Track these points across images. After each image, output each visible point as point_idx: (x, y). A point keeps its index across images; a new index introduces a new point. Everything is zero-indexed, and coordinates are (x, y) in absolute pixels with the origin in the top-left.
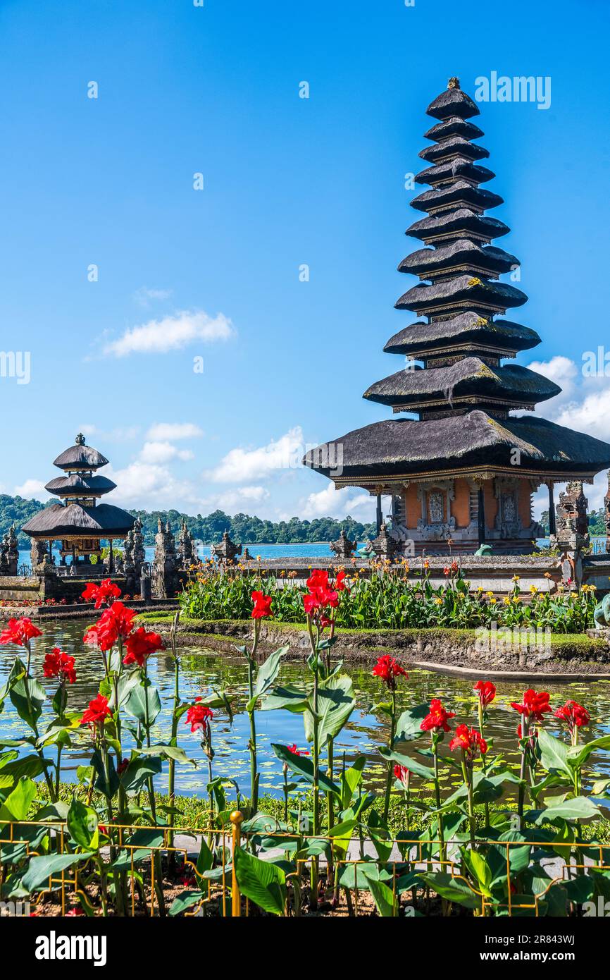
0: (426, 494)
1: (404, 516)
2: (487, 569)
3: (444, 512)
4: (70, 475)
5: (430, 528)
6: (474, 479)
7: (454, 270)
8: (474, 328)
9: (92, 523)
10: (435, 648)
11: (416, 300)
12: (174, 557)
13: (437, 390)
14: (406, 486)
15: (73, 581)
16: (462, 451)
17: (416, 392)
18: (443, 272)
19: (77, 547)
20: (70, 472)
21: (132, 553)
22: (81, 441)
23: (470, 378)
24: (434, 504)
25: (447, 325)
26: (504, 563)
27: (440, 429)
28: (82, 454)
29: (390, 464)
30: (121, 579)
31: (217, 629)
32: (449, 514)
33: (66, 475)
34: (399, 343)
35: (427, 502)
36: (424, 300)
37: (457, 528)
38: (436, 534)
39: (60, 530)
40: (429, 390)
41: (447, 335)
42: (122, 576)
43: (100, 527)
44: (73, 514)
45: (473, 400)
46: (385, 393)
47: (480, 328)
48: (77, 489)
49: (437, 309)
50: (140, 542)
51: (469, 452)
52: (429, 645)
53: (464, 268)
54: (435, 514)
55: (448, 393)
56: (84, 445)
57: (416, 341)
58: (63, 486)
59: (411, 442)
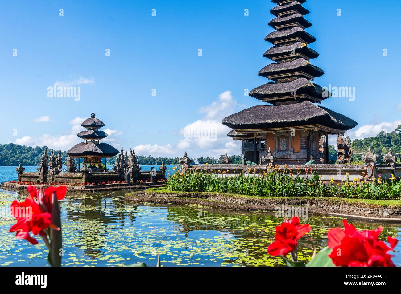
0: (278, 138)
1: (267, 147)
2: (327, 170)
3: (287, 146)
4: (88, 130)
5: (280, 152)
6: (305, 131)
7: (292, 40)
8: (306, 65)
9: (99, 151)
10: (317, 206)
11: (275, 53)
12: (136, 166)
13: (287, 92)
14: (274, 134)
15: (97, 175)
16: (308, 117)
17: (277, 92)
18: (286, 41)
19: (92, 161)
20: (88, 129)
21: (120, 163)
22: (93, 116)
23: (306, 86)
24: (283, 142)
25: (289, 63)
26: (335, 168)
27: (291, 109)
28: (95, 121)
29: (269, 124)
30: (115, 174)
31: (192, 196)
32: (290, 146)
33: (87, 130)
34: (267, 71)
35: (279, 141)
36: (279, 52)
37: (294, 153)
38: (284, 156)
39: (86, 153)
40: (283, 92)
41: (291, 68)
42: (116, 173)
43: (103, 152)
44: (91, 147)
45: (303, 97)
46: (261, 93)
47: (308, 65)
48: (92, 136)
49: (283, 57)
50: (123, 159)
51: (312, 118)
52: (314, 204)
53: (297, 39)
54: (283, 146)
55: (293, 93)
56: (94, 117)
57: (275, 70)
58: (86, 135)
59: (277, 114)
